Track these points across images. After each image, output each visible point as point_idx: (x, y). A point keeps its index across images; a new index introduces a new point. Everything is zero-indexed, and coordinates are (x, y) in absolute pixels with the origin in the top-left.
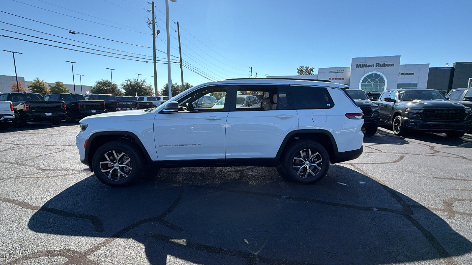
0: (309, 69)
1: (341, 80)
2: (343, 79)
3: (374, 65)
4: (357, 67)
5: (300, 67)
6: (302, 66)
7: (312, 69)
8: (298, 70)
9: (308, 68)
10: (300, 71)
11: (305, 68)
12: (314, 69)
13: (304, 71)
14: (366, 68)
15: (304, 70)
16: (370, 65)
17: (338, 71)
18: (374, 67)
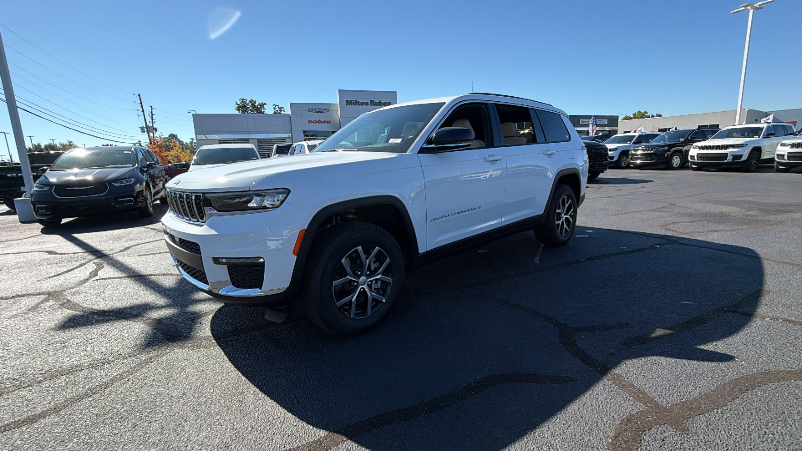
0: (256, 104)
1: (327, 124)
2: (329, 122)
3: (368, 103)
4: (347, 105)
5: (241, 101)
6: (243, 99)
7: (262, 105)
8: (237, 106)
9: (255, 102)
10: (241, 107)
11: (250, 101)
12: (265, 104)
13: (248, 108)
14: (359, 107)
15: (249, 106)
16: (363, 103)
17: (320, 109)
18: (368, 105)
